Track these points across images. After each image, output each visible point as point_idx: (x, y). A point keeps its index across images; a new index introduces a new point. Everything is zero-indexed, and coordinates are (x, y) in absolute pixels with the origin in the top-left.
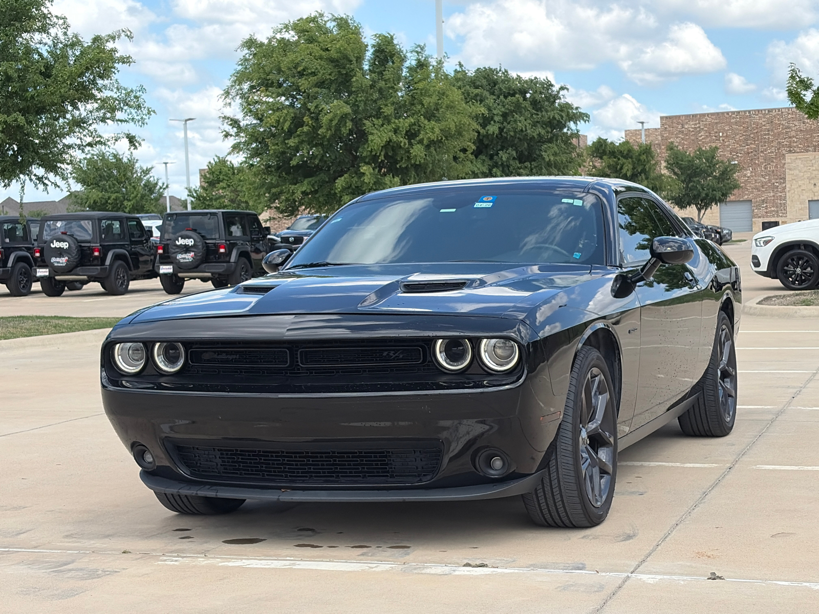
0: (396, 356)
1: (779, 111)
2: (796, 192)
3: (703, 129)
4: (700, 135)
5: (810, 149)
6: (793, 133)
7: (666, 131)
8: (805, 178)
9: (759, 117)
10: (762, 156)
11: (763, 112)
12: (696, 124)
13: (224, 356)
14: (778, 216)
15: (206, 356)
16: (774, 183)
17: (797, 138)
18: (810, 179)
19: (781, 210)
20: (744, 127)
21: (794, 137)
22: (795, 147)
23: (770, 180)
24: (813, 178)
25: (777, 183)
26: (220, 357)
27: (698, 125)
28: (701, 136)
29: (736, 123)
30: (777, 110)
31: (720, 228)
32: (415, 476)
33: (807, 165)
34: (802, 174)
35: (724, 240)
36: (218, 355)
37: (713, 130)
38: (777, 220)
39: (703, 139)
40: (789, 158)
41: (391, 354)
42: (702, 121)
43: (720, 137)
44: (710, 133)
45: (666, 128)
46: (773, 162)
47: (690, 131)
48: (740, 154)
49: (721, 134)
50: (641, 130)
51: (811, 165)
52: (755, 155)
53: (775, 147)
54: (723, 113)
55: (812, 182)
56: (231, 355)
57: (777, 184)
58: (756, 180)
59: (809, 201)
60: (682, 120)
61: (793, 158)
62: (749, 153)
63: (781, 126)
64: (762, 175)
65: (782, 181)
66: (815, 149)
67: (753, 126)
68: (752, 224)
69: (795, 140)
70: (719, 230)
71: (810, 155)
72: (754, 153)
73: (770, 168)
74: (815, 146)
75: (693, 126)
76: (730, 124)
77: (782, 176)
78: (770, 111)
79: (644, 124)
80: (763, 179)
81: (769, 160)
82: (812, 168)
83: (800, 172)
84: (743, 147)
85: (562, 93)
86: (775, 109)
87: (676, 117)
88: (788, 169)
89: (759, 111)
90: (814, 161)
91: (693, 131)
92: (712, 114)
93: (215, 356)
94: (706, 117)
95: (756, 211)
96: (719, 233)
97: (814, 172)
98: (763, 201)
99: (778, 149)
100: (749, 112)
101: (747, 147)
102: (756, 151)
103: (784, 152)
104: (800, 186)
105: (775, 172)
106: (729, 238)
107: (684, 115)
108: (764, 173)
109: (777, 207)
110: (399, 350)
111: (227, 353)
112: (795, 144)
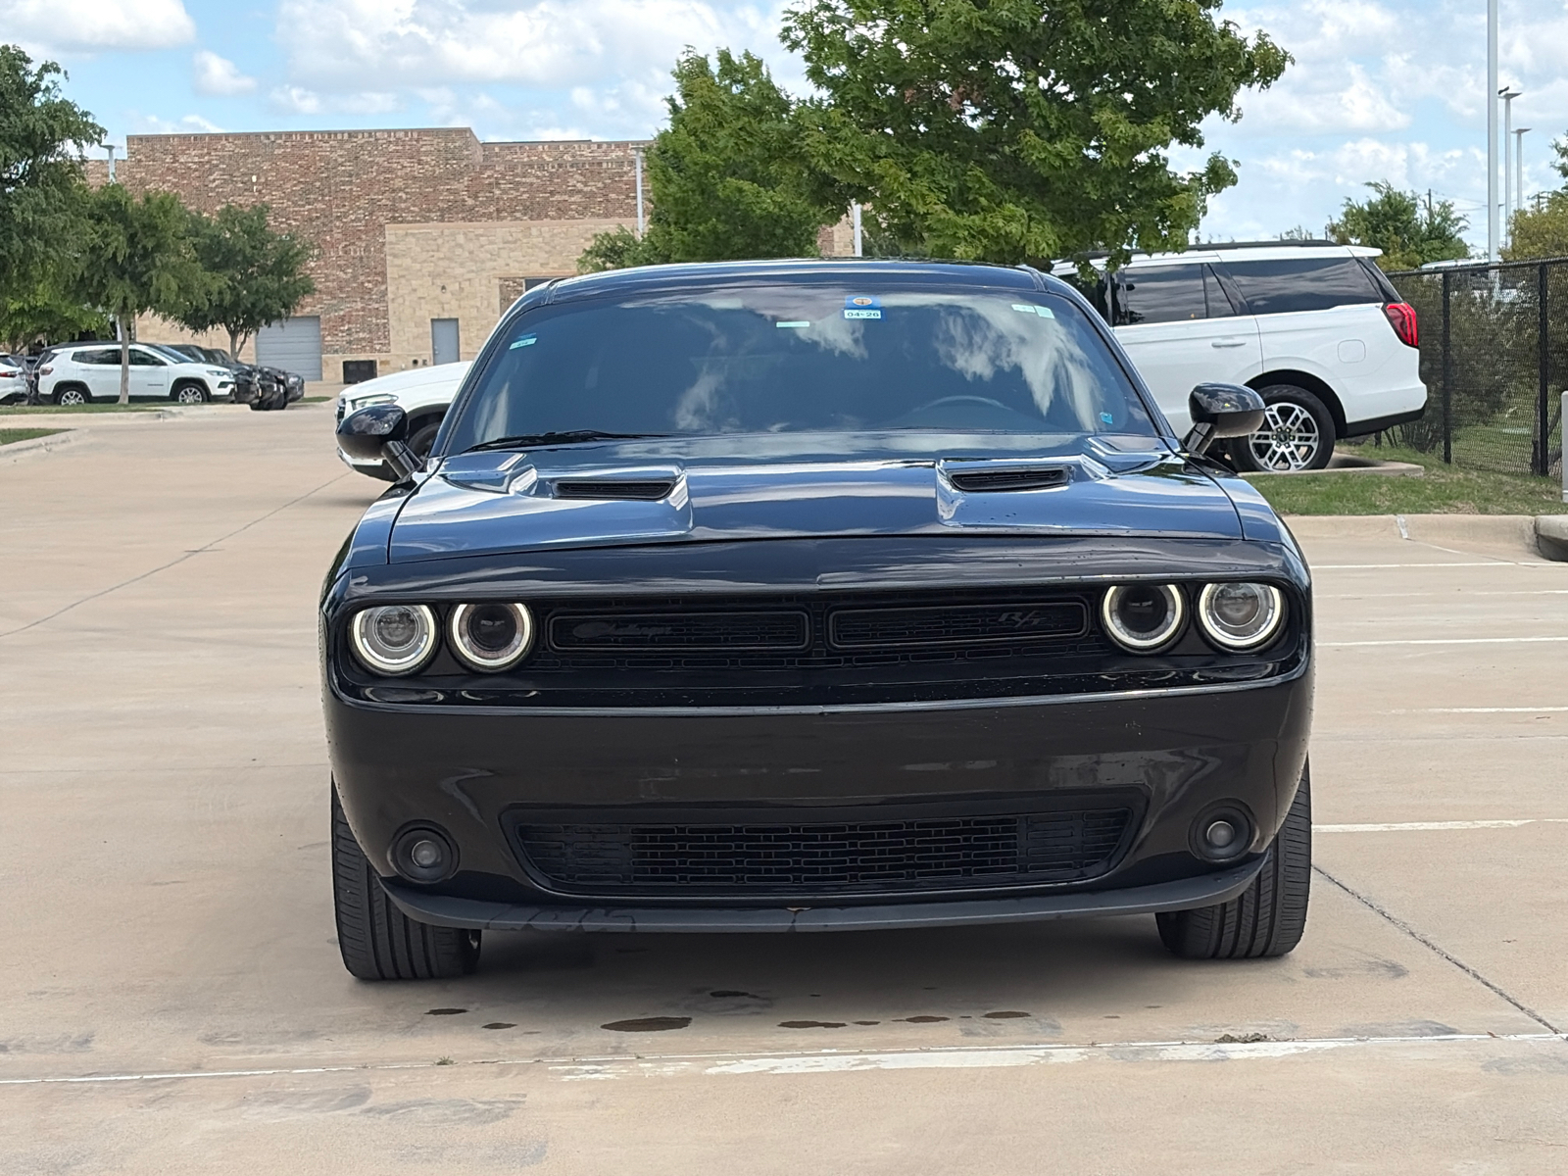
0: (1026, 623)
1: (370, 136)
2: (407, 303)
3: (217, 166)
4: (212, 178)
5: (433, 215)
6: (399, 183)
7: (140, 167)
8: (423, 276)
9: (331, 147)
10: (338, 228)
11: (339, 137)
12: (201, 156)
13: (632, 630)
14: (373, 350)
15: (583, 631)
16: (363, 283)
17: (407, 193)
18: (434, 276)
19: (379, 339)
20: (301, 166)
21: (401, 190)
22: (403, 210)
23: (355, 277)
24: (439, 275)
25: (369, 282)
26: (621, 632)
27: (206, 158)
28: (214, 180)
29: (284, 157)
30: (366, 135)
31: (284, 373)
32: (1069, 866)
33: (428, 248)
34: (418, 266)
35: (290, 397)
36: (617, 627)
37: (239, 169)
38: (371, 359)
39: (217, 186)
40: (392, 232)
41: (1015, 618)
42: (216, 150)
43: (253, 184)
44: (231, 175)
45: (140, 161)
46: (360, 239)
47: (189, 168)
48: (295, 220)
49: (254, 179)
50: (107, 162)
51: (435, 248)
52: (324, 225)
53: (365, 209)
54: (258, 135)
55: (439, 282)
56: (650, 626)
57: (370, 285)
58: (327, 276)
59: (433, 320)
60: (173, 146)
61: (400, 232)
62: (311, 220)
63: (375, 167)
64: (339, 266)
65: (380, 279)
66: (442, 216)
67: (319, 164)
68: (321, 364)
69: (404, 196)
70: (282, 377)
71: (433, 228)
72: (322, 219)
73: (355, 252)
74: (441, 210)
75: (196, 159)
76: (272, 158)
77: (379, 270)
78: (352, 134)
79: (114, 151)
80: (341, 274)
81: (351, 235)
82: (437, 254)
83: (414, 261)
84: (300, 206)
85: (48, 77)
86: (363, 132)
87: (159, 138)
88: (390, 255)
89: (329, 133)
90: (440, 241)
91: (196, 170)
92: (237, 136)
93: (611, 630)
94: (224, 142)
95: (329, 338)
96: (280, 382)
97: (441, 263)
98: (342, 318)
99: (371, 214)
100: (311, 134)
101: (307, 207)
102: (326, 217)
103: (381, 219)
104: (415, 290)
105: (365, 260)
106: (299, 393)
107: (179, 136)
108: (342, 262)
109: (370, 332)
110: (1031, 609)
111: (641, 623)
112: (403, 205)
